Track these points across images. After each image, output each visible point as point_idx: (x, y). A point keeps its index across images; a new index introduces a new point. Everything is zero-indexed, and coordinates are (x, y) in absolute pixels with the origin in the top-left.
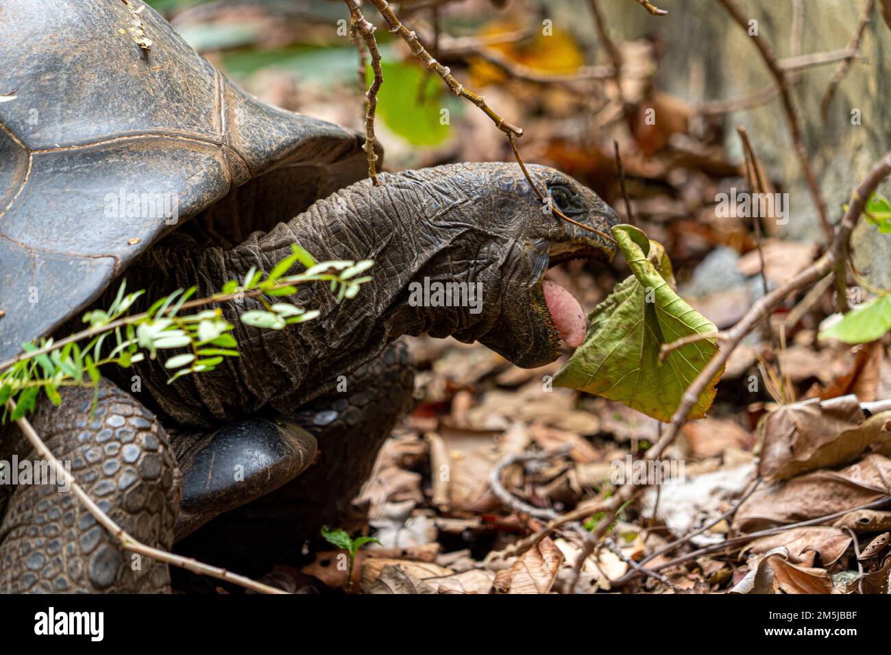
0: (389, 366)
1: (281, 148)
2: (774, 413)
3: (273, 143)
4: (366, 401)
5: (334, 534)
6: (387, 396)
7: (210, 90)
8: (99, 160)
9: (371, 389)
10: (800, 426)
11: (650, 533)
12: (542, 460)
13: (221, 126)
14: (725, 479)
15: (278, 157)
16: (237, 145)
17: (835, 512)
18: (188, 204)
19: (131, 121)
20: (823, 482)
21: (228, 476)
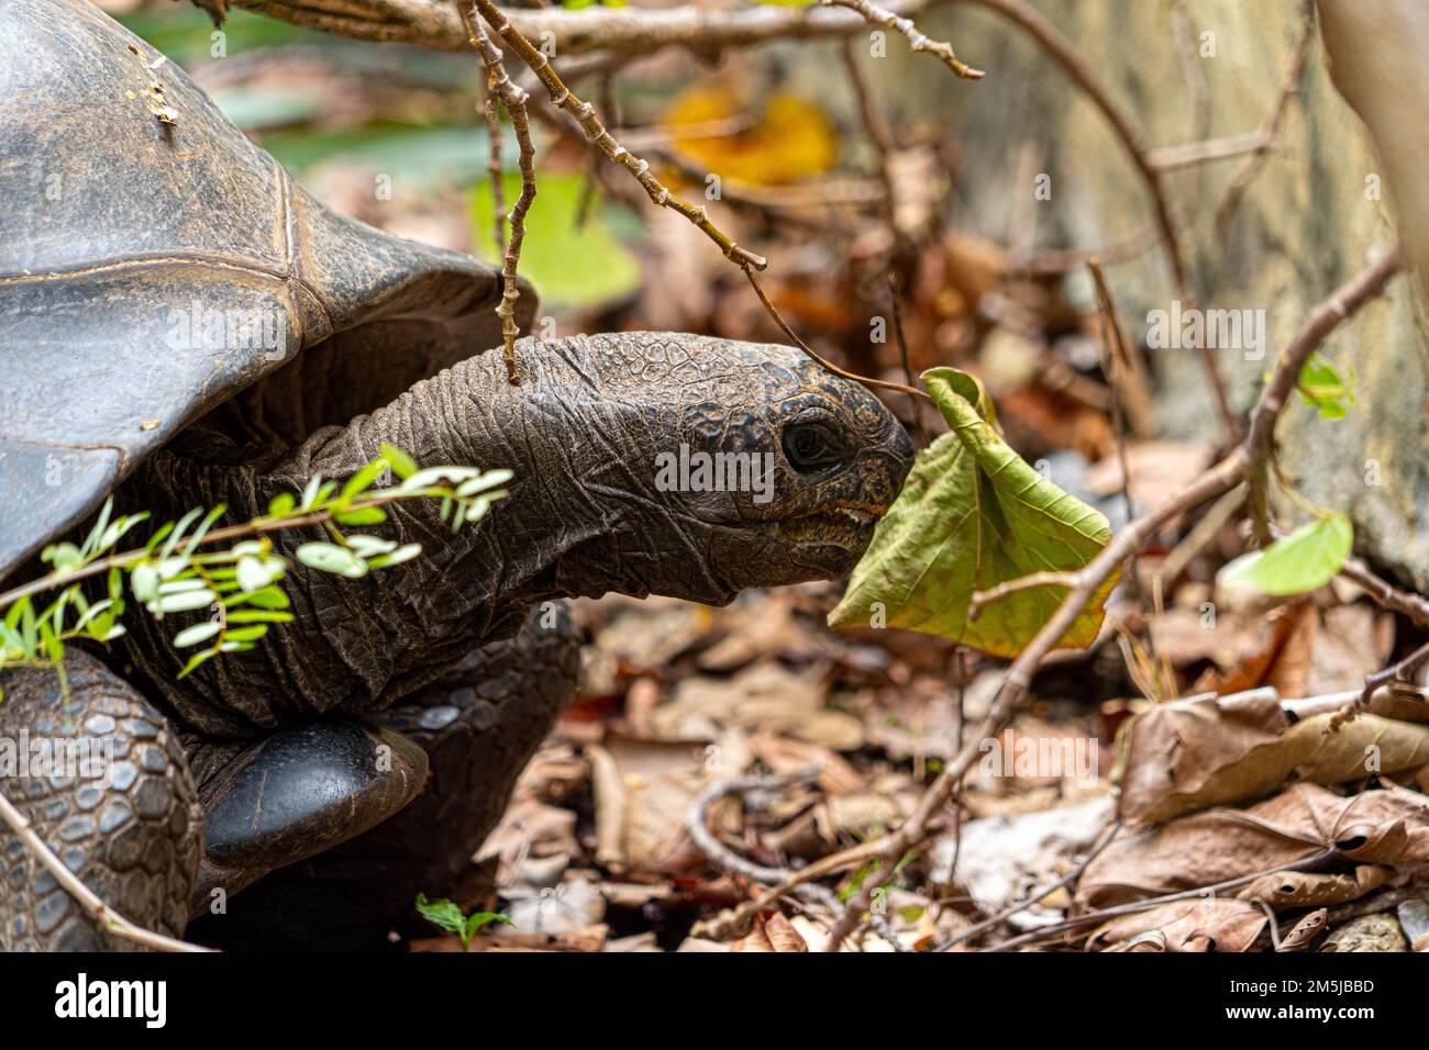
0: (540, 638)
1: (382, 286)
2: (1144, 715)
3: (369, 279)
4: (503, 693)
5: (436, 907)
6: (537, 686)
7: (268, 192)
8: (94, 296)
9: (511, 673)
10: (1185, 737)
11: (944, 907)
12: (772, 790)
13: (287, 248)
14: (1064, 821)
15: (376, 301)
16: (311, 279)
17: (1240, 875)
18: (235, 369)
19: (144, 236)
20: (1222, 826)
21: (288, 808)
